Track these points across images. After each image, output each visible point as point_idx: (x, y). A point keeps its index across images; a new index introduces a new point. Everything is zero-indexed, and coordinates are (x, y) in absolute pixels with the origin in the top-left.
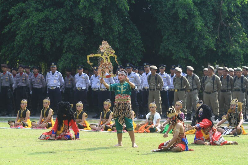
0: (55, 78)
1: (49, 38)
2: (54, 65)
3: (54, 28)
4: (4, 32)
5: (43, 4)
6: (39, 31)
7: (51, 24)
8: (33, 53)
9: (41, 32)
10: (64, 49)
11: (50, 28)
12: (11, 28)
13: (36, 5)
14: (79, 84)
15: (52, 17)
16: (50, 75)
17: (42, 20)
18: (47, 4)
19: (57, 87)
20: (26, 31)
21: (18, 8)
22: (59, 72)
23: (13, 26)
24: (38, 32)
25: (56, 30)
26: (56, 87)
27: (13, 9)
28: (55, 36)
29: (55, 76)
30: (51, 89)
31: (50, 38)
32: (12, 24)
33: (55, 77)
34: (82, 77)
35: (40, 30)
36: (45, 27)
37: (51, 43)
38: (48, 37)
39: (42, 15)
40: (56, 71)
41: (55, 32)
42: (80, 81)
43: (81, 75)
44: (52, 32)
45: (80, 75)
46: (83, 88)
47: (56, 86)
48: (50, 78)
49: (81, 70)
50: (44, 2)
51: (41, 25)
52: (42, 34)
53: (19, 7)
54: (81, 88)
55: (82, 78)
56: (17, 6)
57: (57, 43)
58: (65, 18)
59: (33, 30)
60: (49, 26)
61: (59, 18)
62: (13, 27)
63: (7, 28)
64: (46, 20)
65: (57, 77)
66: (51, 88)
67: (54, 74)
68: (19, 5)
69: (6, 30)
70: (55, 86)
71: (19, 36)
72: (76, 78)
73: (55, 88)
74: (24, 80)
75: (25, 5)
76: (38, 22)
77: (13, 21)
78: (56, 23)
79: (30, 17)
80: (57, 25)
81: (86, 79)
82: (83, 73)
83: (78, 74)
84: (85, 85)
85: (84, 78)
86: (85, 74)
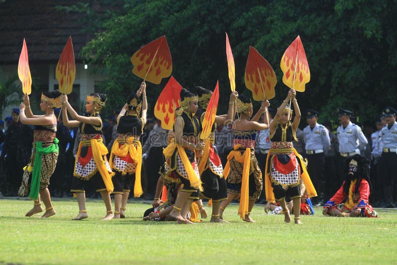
3: (314, 51)
7: (309, 43)
10: (332, 90)
13: (285, 8)
14: (311, 143)
15: (308, 32)
18: (308, 7)
21: (254, 14)
25: (317, 55)
32: (244, 43)
34: (315, 131)
39: (291, 27)
42: (311, 139)
43: (314, 127)
45: (312, 128)
50: (302, 3)
53: (254, 12)
54: (314, 151)
55: (316, 133)
56: (251, 11)
58: (334, 33)
61: (325, 32)
68: (255, 9)
75: (265, 9)
76: (281, 39)
77: (246, 39)
78: (319, 41)
79: (271, 31)
80: (320, 45)
81: (323, 135)
82: (317, 125)
83: (309, 127)
84: (321, 146)
85: (319, 133)
86: (321, 125)
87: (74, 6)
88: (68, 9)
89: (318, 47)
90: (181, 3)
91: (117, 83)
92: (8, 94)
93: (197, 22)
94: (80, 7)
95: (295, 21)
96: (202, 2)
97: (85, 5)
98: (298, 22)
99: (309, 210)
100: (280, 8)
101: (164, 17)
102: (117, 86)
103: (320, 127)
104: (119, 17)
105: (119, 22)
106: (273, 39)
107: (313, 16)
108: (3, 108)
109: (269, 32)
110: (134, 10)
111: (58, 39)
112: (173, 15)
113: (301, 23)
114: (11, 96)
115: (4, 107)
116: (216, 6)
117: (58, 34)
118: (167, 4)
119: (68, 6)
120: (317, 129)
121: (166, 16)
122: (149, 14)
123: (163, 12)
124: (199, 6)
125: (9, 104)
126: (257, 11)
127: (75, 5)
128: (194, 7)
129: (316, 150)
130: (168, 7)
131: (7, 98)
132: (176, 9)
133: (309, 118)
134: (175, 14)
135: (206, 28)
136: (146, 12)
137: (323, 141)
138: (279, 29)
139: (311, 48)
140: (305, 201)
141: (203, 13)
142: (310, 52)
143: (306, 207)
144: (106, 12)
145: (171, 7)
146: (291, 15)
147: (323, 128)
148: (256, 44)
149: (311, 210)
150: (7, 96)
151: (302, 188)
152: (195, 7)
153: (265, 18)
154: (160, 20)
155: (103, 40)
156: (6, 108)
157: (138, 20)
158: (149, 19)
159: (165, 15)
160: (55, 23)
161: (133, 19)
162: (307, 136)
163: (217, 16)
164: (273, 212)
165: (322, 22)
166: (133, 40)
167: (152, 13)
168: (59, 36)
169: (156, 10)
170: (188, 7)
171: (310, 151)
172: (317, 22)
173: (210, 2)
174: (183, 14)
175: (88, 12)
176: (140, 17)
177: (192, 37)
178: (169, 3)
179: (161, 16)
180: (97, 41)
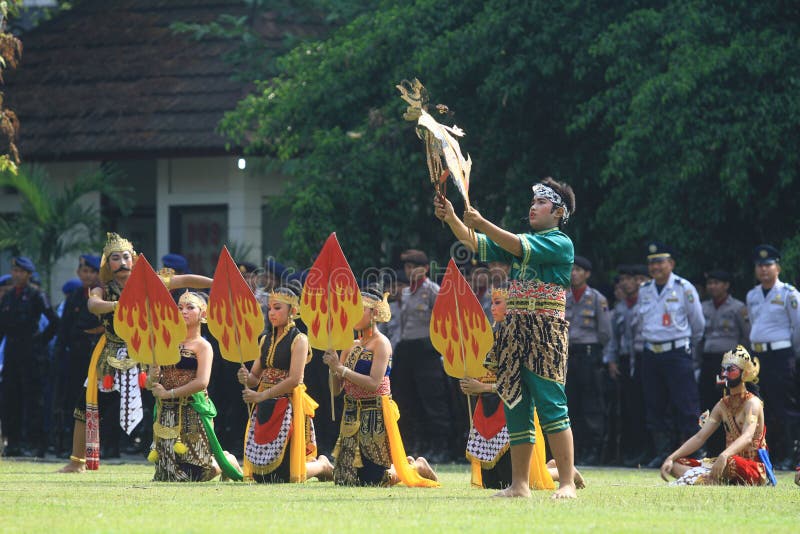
0: (667, 304)
1: (741, 151)
2: (658, 252)
3: (768, 112)
4: (574, 126)
5: (737, 13)
6: (703, 123)
7: (756, 94)
8: (692, 216)
9: (711, 127)
11: (752, 113)
12: (606, 110)
13: (705, 15)
14: (762, 326)
15: (756, 67)
16: (648, 295)
17: (719, 77)
18: (755, 13)
19: (679, 344)
20: (652, 123)
21: (633, 28)
22: (683, 281)
23: (614, 102)
24: (700, 128)
25: (775, 121)
26: (673, 346)
27: (611, 31)
28: (770, 143)
29: (667, 297)
30: (652, 352)
31: (748, 149)
32: (608, 93)
33: (668, 301)
34: (773, 298)
35: (709, 120)
36: (732, 106)
37: (750, 171)
38: (740, 147)
39: (718, 57)
40: (673, 277)
41: (769, 128)
42: (763, 315)
43: (770, 289)
44: (760, 125)
45: (766, 292)
46: (776, 346)
47: (673, 342)
48: (647, 308)
49: (769, 265)
51: (712, 99)
52: (714, 133)
53: (635, 23)
54: (769, 345)
55: (773, 302)
56: (628, 20)
57: (781, 174)
59: (677, 119)
60: (748, 105)
62: (613, 104)
63: (586, 111)
64: (736, 77)
65: (676, 300)
66: (652, 348)
67: (664, 290)
68: (638, 17)
69: (582, 120)
70: (669, 338)
71: (624, 143)
72: (752, 304)
73: (667, 347)
74: (589, 317)
75: (660, 16)
76: (694, 84)
77: (613, 84)
78: (780, 90)
79: (671, 66)
80: (783, 99)
81: (789, 307)
82: (779, 284)
83: (759, 288)
84: (786, 333)
85: (782, 303)
86: (787, 285)
87: (214, 24)
88: (201, 30)
89: (778, 101)
90: (460, 9)
91: (318, 194)
92: (63, 228)
93: (499, 50)
94: (228, 25)
95: (727, 45)
96: (508, 7)
97: (237, 20)
98: (734, 45)
99: (764, 476)
100: (695, 15)
101: (421, 41)
102: (318, 198)
103: (785, 288)
104: (315, 45)
105: (315, 54)
106: (676, 83)
107: (765, 34)
108: (52, 259)
109: (664, 69)
110: (350, 27)
111: (177, 101)
112: (445, 36)
113: (741, 49)
114: (70, 232)
115: (56, 258)
116: (543, 15)
117: (178, 89)
118: (427, 11)
119: (200, 23)
120: (776, 292)
121: (426, 38)
122: (386, 35)
123: (420, 31)
124: (505, 14)
125: (67, 251)
126: (642, 20)
127: (215, 21)
128: (491, 18)
129: (774, 342)
130: (429, 19)
131: (61, 237)
132: (449, 22)
133: (761, 266)
134: (449, 34)
135: (520, 64)
136: (379, 31)
137: (790, 321)
138: (689, 60)
139: (762, 104)
140: (754, 454)
141: (513, 31)
142: (760, 114)
143: (756, 469)
144: (285, 38)
145: (435, 18)
146: (720, 29)
147: (790, 291)
148: (636, 94)
149: (768, 475)
150: (61, 234)
151: (748, 424)
152: (495, 18)
153: (659, 36)
154: (411, 48)
155: (276, 97)
156: (60, 261)
157: (359, 49)
158: (383, 47)
159: (421, 36)
160: (169, 63)
161: (348, 48)
162: (754, 309)
163: (545, 37)
164: (681, 479)
165: (787, 47)
166: (350, 97)
167: (393, 33)
168: (181, 93)
169: (402, 27)
170: (477, 17)
171: (761, 344)
172: (775, 47)
173: (530, 5)
174: (466, 32)
175: (246, 37)
176: (365, 43)
177: (489, 83)
178: (432, 10)
179: (414, 39)
180: (261, 100)
